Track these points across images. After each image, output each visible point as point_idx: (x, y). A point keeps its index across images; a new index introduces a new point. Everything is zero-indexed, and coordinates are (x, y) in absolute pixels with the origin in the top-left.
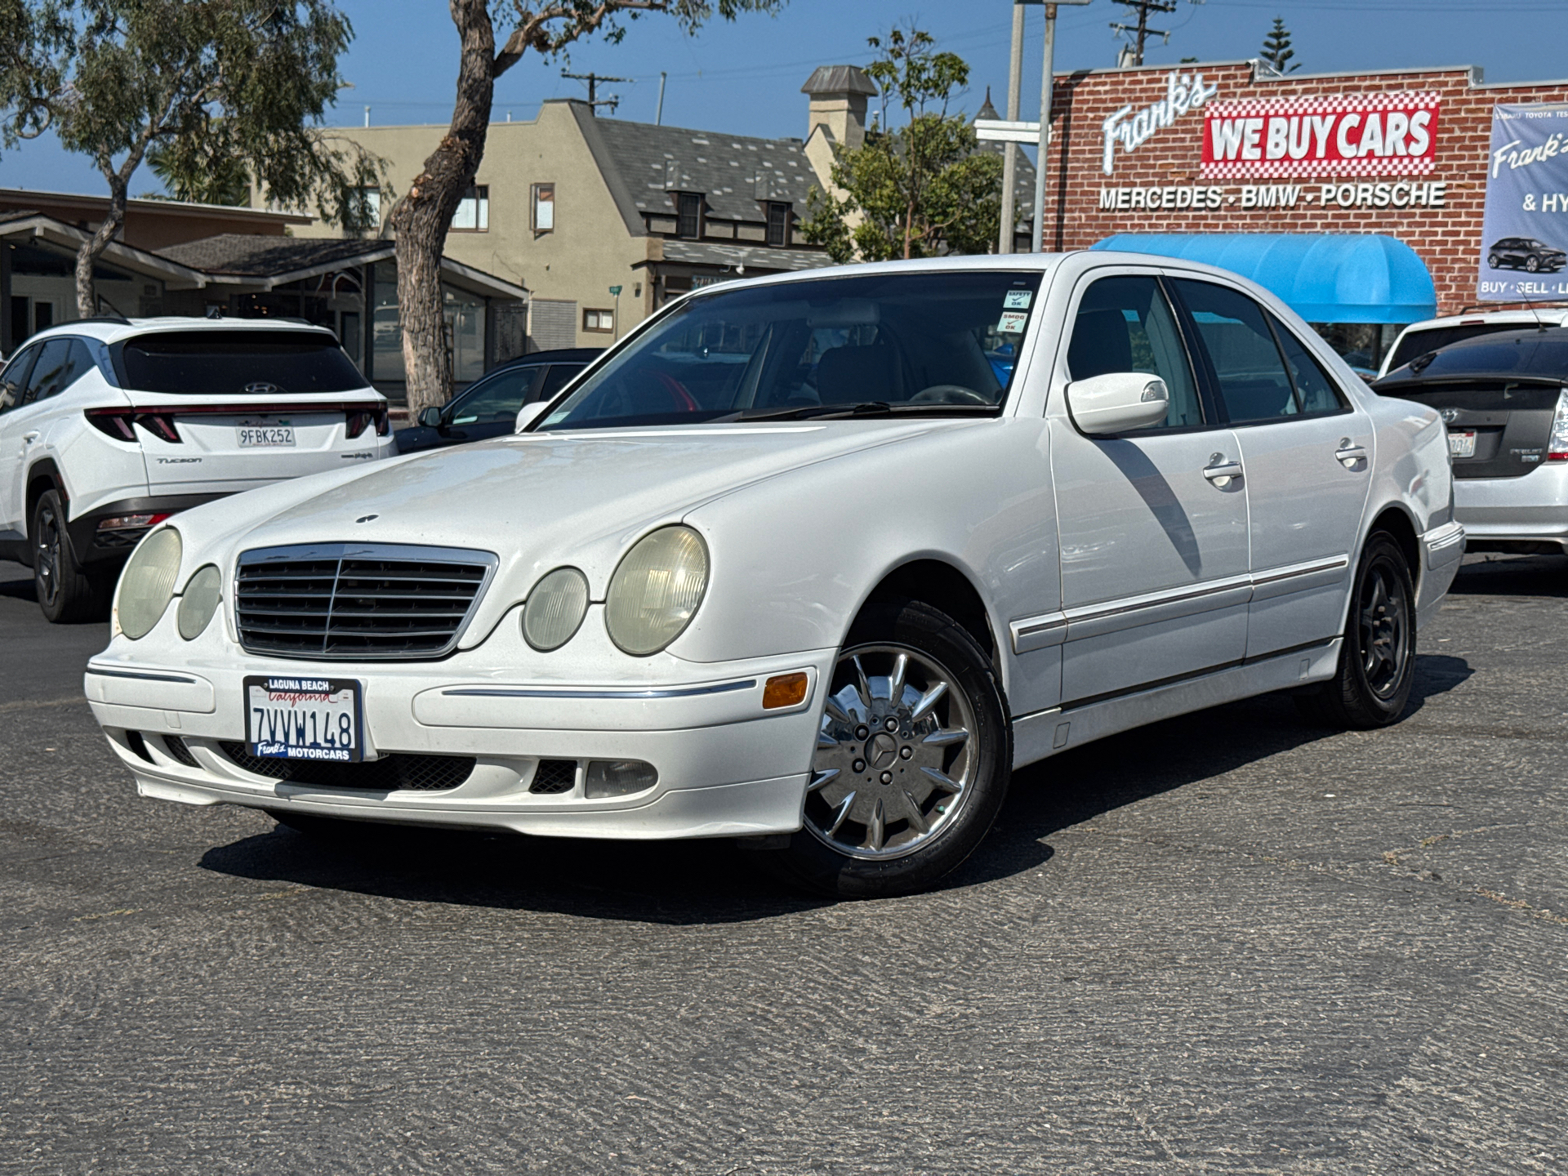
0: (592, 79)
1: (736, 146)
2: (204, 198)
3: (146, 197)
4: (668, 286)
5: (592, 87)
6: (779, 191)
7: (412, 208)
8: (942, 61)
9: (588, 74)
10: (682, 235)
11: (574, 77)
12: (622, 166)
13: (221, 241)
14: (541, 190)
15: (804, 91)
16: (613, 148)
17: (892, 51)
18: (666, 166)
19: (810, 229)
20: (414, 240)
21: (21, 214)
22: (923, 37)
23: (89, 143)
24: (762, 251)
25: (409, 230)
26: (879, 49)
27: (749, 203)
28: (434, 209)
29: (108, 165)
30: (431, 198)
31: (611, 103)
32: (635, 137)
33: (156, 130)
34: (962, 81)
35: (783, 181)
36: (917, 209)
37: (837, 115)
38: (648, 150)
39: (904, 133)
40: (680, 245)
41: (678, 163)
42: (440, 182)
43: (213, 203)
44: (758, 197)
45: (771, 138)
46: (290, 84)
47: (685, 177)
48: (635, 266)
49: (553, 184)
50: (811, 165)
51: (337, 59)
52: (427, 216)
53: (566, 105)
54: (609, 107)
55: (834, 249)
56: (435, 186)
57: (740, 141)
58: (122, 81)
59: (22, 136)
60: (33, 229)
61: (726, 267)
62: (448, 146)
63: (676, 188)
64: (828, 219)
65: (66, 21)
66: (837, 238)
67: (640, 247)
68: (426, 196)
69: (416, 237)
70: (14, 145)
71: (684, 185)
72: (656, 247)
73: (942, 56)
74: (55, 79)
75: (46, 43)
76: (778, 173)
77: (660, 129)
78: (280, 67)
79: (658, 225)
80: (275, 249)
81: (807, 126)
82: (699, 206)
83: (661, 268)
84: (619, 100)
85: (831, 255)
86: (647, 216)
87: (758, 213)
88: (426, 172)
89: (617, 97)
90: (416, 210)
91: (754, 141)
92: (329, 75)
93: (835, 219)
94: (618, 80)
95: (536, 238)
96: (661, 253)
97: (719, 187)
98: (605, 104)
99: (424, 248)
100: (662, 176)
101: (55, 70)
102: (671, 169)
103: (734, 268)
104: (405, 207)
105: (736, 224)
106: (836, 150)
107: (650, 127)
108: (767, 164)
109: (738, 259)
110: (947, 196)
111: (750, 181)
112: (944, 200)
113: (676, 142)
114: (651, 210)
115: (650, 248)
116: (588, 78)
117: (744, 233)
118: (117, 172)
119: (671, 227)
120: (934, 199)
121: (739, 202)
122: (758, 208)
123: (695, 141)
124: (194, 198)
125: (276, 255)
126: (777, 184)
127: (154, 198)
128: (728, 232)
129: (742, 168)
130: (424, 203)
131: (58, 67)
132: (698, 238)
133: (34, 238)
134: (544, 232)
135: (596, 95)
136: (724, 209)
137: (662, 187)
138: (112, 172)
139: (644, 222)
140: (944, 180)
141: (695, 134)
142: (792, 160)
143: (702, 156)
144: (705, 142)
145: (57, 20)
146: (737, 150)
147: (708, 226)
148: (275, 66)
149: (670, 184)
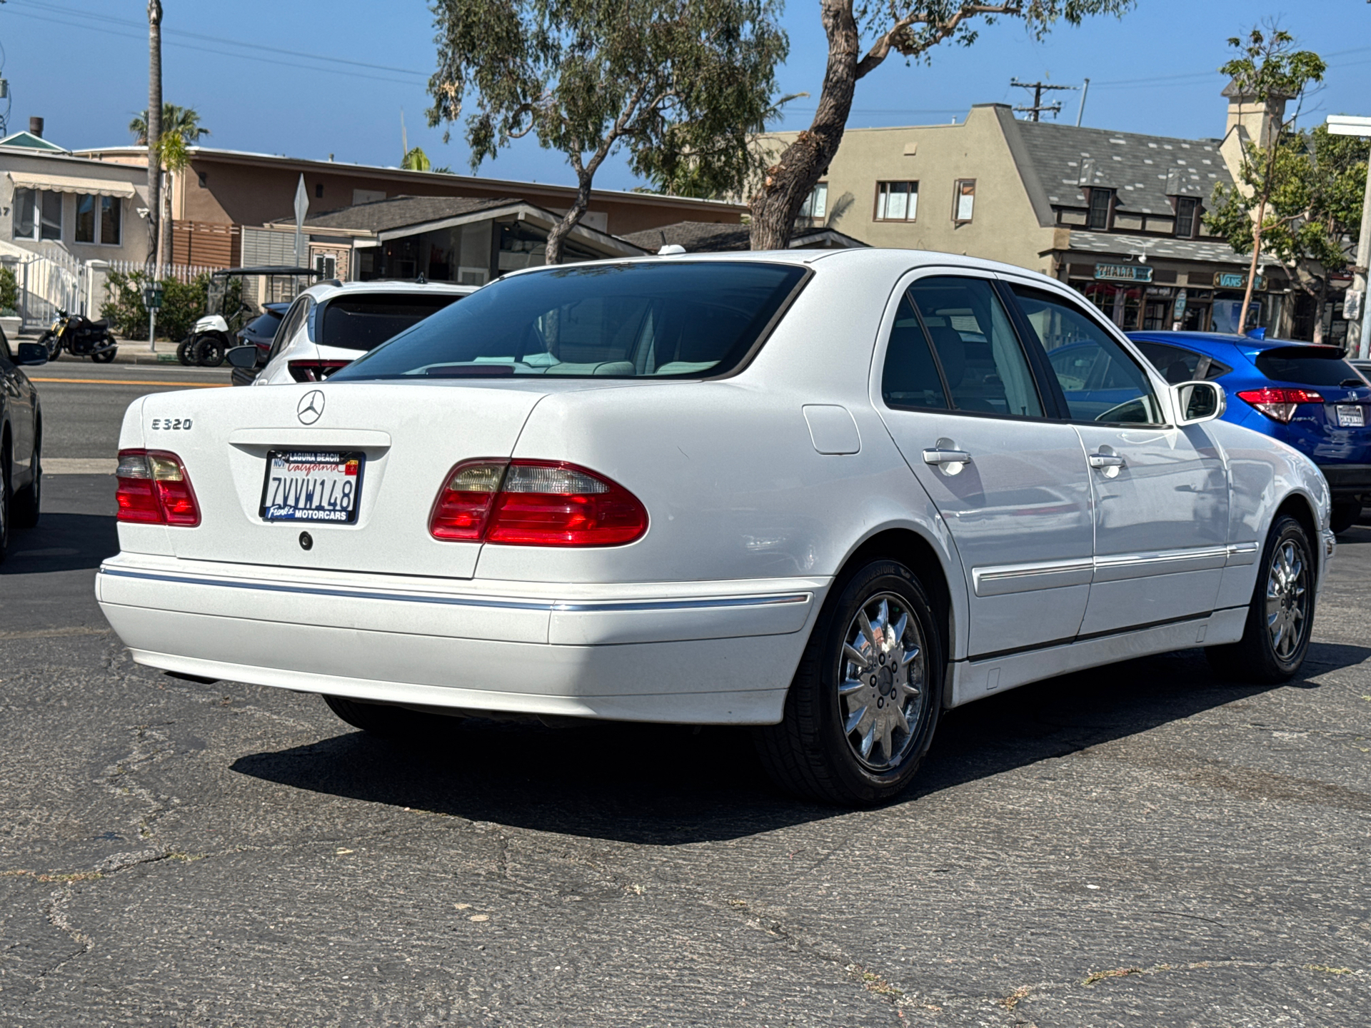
0: (1038, 87)
1: (1152, 145)
2: (681, 191)
3: (636, 190)
4: (1071, 273)
5: (1038, 94)
6: (1190, 187)
7: (766, 196)
8: (1298, 58)
9: (1035, 83)
10: (1091, 226)
11: (1021, 85)
12: (1039, 164)
13: (680, 227)
14: (965, 185)
15: (1224, 95)
16: (1032, 148)
17: (1250, 50)
18: (1081, 164)
19: (1214, 222)
20: (766, 224)
21: (509, 201)
22: (1282, 37)
23: (562, 141)
24: (1169, 242)
25: (762, 214)
26: (1239, 48)
27: (1160, 198)
28: (785, 195)
29: (579, 160)
30: (782, 187)
31: (1054, 108)
32: (1054, 137)
33: (619, 132)
34: (1318, 77)
35: (1196, 178)
36: (1320, 203)
37: (1255, 118)
38: (1066, 149)
39: (1315, 133)
40: (1088, 235)
41: (1093, 161)
42: (792, 172)
43: (687, 196)
44: (1168, 193)
45: (1189, 138)
46: (730, 90)
47: (1099, 174)
48: (1042, 254)
49: (974, 180)
50: (1225, 164)
51: (775, 69)
52: (778, 203)
53: (991, 109)
54: (1051, 113)
55: (1235, 241)
56: (787, 176)
57: (1156, 140)
58: (590, 89)
59: (511, 135)
60: (516, 214)
61: (1129, 256)
62: (804, 140)
63: (1089, 184)
64: (1232, 213)
65: (554, 39)
66: (1239, 231)
67: (1048, 238)
68: (779, 184)
69: (768, 221)
70: (506, 144)
71: (1097, 181)
72: (1063, 237)
73: (1299, 54)
74: (538, 87)
75: (537, 59)
76: (1191, 170)
77: (1079, 130)
78: (722, 76)
79: (1068, 218)
80: (720, 235)
81: (1225, 126)
82: (1110, 201)
83: (1067, 256)
84: (1062, 106)
85: (1232, 245)
86: (1058, 208)
87: (1168, 207)
88: (781, 163)
89: (1059, 103)
90: (769, 196)
91: (1170, 141)
92: (768, 82)
93: (1239, 213)
94: (1063, 88)
95: (956, 228)
96: (1067, 242)
97: (1132, 183)
98: (1049, 109)
99: (774, 232)
100: (1077, 172)
101: (537, 80)
102: (1086, 166)
103: (1136, 257)
104: (760, 194)
105: (1144, 217)
106: (1248, 148)
107: (1070, 128)
108: (1181, 162)
109: (1141, 250)
110: (1351, 192)
111: (1164, 177)
112: (1348, 196)
113: (1094, 142)
114: (1064, 203)
115: (1056, 238)
116: (1034, 86)
117: (1152, 225)
118: (585, 167)
119: (1081, 220)
120: (1338, 196)
121: (1149, 197)
122: (1168, 202)
123: (1113, 141)
124: (673, 190)
125: (720, 240)
126: (1189, 181)
127: (642, 191)
128: (1137, 225)
129: (1156, 166)
130: (776, 191)
131: (541, 79)
132: (1106, 229)
133: (517, 222)
134: (963, 223)
135: (1041, 102)
136: (1134, 203)
137: (1076, 182)
138: (581, 167)
139: (1056, 215)
140: (1350, 177)
141: (1113, 135)
142: (1206, 158)
143: (1117, 155)
144: (1122, 142)
145: (545, 39)
146: (1153, 149)
147: (1117, 218)
148: (719, 75)
149: (1083, 180)
